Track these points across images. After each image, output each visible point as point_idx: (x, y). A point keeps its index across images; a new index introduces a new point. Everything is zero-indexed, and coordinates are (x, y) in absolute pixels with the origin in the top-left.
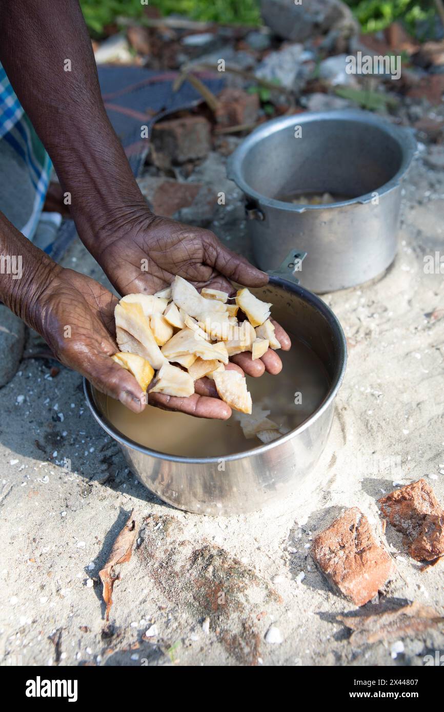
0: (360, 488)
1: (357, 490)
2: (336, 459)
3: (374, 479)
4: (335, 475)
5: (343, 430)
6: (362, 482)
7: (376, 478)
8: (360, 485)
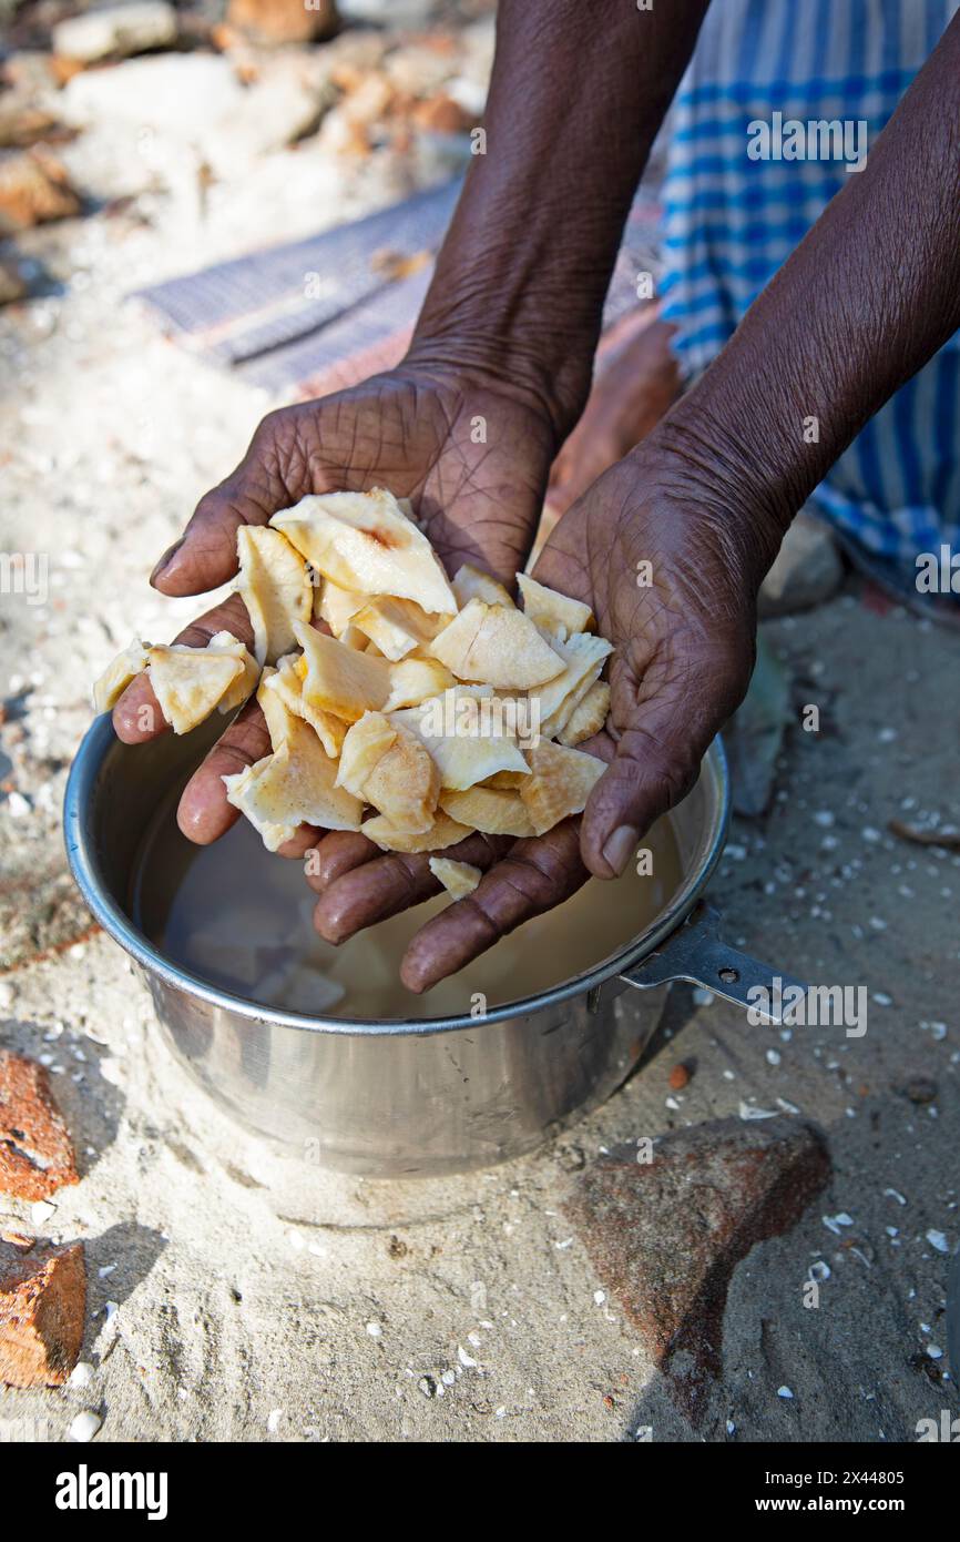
0: (142, 1221)
1: (141, 1211)
2: (248, 1186)
3: (153, 1265)
4: (201, 1171)
5: (328, 1226)
6: (157, 1233)
7: (154, 1270)
8: (153, 1225)
